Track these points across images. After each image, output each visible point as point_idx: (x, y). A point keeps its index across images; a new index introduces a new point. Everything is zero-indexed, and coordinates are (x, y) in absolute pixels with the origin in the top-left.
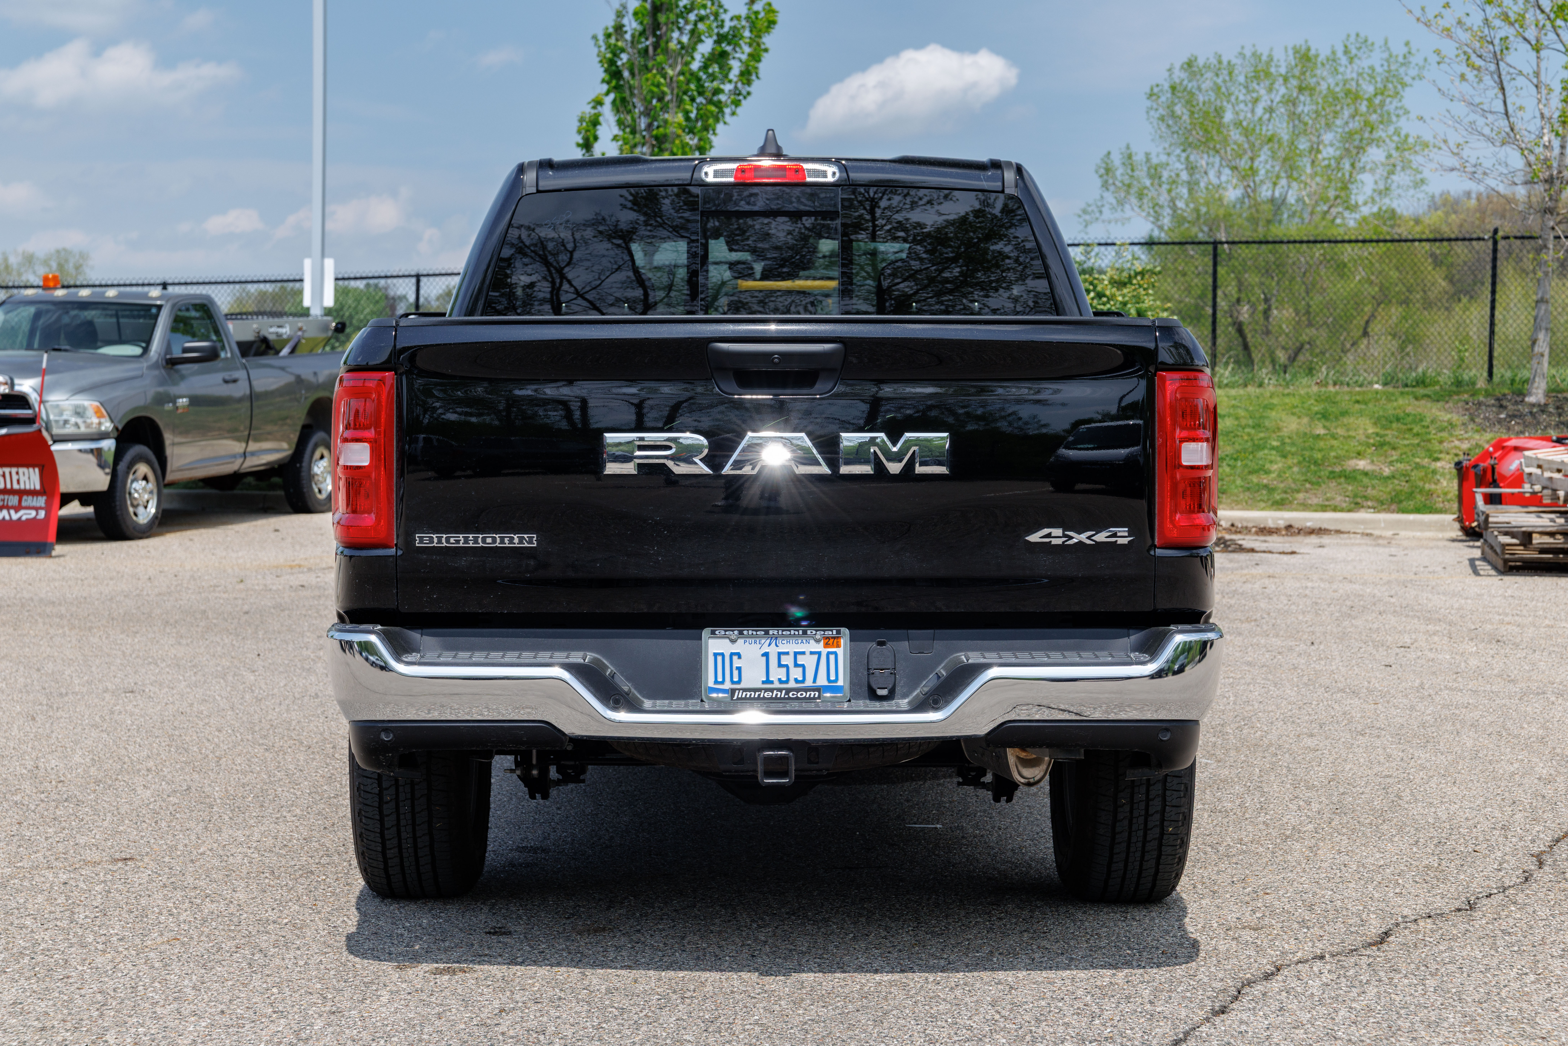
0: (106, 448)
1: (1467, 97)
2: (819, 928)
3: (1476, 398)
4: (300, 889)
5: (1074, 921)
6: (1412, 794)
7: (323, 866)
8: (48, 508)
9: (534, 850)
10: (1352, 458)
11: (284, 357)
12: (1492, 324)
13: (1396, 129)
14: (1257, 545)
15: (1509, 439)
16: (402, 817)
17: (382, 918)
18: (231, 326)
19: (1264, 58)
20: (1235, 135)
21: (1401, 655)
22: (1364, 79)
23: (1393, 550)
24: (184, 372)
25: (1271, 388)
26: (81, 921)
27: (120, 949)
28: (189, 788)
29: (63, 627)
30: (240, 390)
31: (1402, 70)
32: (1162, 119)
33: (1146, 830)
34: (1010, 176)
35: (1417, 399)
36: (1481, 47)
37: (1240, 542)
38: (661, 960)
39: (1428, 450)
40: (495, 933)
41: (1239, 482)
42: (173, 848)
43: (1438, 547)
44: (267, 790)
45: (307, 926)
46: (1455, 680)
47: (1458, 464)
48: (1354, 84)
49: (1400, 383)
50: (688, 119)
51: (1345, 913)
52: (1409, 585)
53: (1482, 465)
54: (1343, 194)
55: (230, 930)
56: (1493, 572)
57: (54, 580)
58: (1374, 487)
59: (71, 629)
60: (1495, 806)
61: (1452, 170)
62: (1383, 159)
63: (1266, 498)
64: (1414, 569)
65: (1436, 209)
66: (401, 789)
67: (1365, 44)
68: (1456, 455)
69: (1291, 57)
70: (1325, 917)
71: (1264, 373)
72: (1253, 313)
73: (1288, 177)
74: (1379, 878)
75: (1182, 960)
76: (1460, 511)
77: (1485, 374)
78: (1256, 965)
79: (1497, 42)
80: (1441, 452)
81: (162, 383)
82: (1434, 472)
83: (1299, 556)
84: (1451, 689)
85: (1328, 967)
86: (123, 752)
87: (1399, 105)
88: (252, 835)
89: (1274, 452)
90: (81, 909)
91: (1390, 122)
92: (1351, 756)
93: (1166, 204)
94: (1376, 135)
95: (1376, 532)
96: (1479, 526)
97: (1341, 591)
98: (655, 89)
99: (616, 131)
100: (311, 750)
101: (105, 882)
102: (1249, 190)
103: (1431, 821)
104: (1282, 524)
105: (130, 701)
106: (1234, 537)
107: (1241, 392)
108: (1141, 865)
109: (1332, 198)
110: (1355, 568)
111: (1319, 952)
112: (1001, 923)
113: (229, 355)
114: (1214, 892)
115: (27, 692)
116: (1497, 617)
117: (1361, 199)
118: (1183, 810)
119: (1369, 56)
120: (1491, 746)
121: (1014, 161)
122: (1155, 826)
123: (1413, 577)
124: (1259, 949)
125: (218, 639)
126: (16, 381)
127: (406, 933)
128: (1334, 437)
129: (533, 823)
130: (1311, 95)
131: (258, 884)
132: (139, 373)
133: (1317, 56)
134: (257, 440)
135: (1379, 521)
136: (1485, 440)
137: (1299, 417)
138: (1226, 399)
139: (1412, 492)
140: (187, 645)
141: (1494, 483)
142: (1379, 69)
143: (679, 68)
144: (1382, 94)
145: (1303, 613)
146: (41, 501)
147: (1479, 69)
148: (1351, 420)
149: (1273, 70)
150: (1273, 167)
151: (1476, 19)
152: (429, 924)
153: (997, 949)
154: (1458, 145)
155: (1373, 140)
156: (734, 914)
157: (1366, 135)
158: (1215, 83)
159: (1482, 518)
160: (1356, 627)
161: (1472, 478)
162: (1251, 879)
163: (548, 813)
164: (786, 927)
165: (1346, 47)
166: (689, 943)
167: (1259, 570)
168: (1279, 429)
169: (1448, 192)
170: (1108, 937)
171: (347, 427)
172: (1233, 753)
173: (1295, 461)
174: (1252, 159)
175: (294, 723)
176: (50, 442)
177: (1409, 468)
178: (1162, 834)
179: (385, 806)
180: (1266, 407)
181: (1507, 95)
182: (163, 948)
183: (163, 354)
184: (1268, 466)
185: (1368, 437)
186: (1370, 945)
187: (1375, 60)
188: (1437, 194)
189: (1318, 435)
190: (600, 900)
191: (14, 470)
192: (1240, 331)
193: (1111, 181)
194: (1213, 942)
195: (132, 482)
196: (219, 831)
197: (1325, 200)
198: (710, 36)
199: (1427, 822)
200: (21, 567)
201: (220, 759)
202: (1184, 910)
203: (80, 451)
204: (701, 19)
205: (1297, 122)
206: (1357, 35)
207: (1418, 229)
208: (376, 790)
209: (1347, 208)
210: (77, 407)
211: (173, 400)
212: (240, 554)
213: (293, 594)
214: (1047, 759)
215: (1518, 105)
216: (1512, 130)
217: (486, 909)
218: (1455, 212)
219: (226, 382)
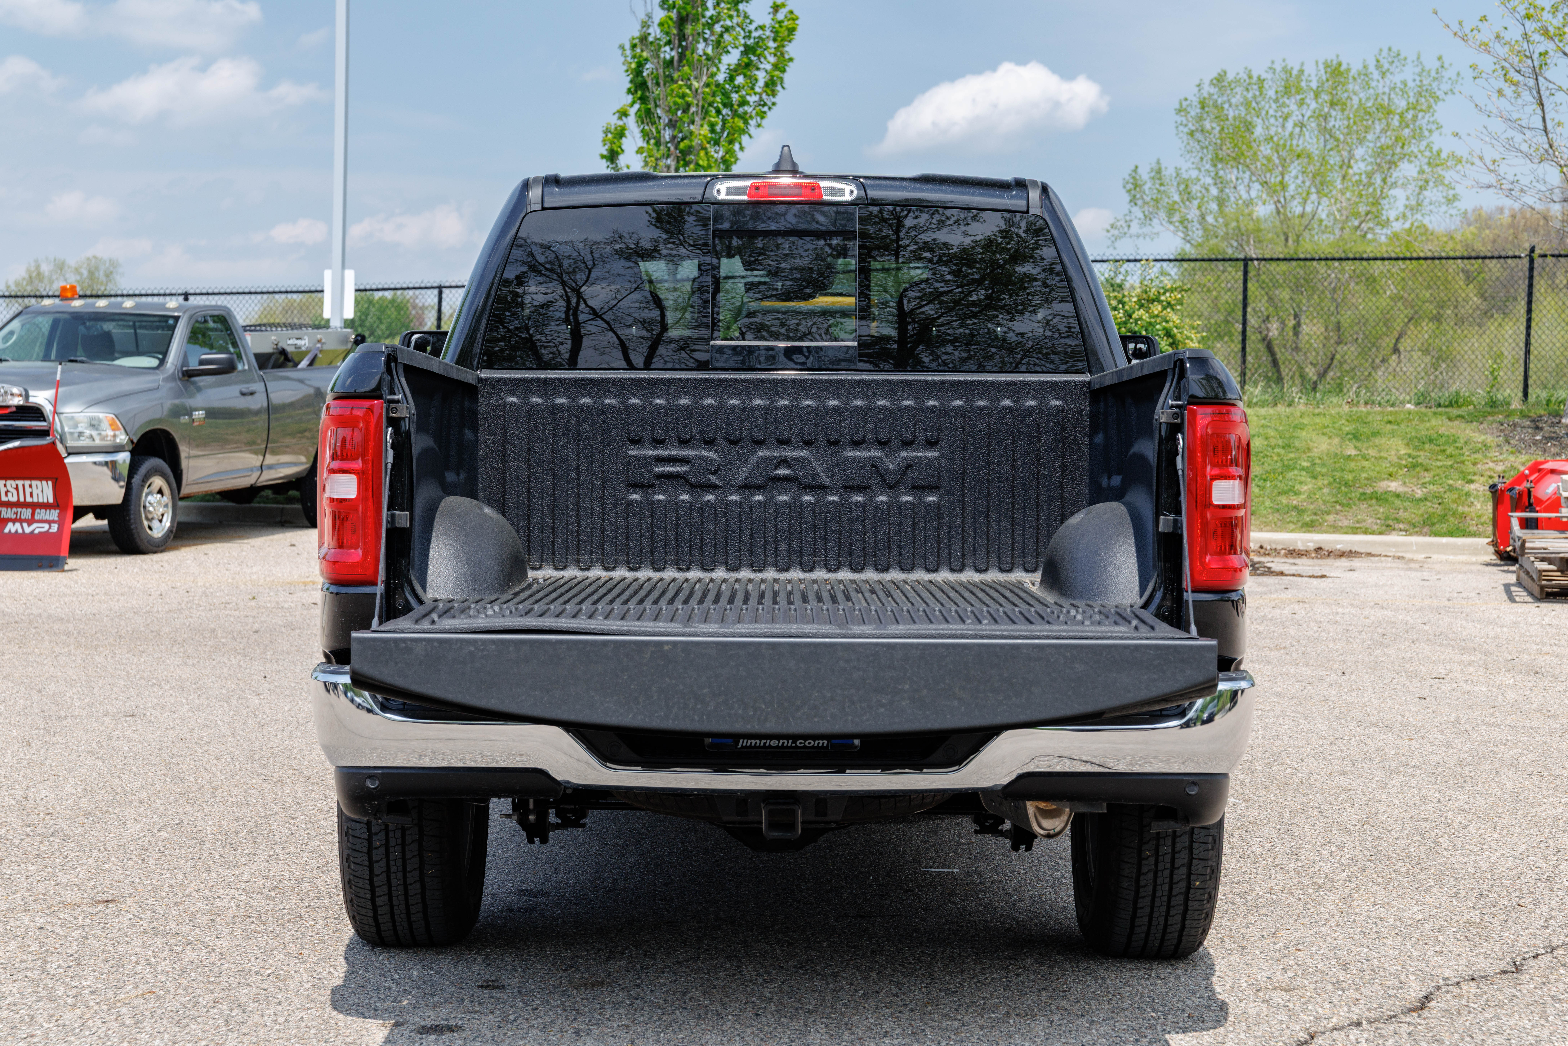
0: (121, 462)
1: (1505, 113)
2: (828, 984)
3: (1511, 419)
4: (287, 936)
5: (1095, 979)
6: (1450, 840)
7: (314, 910)
8: (61, 523)
9: (534, 893)
10: (1384, 479)
11: (302, 370)
12: (1528, 343)
13: (1428, 145)
14: (1286, 568)
15: (1546, 462)
16: (392, 863)
17: (370, 969)
18: (248, 337)
19: (1295, 72)
20: (1266, 150)
21: (1435, 687)
22: (1397, 94)
23: (1426, 575)
24: (201, 384)
25: (1302, 407)
26: (53, 972)
27: (91, 1004)
28: (181, 822)
29: (69, 646)
30: (258, 402)
31: (1435, 85)
32: (1191, 134)
33: (1171, 884)
34: (1035, 195)
35: (1450, 419)
36: (1520, 61)
37: (1269, 565)
38: (660, 1019)
39: (1462, 472)
40: (487, 987)
41: (1268, 503)
42: (158, 889)
43: (1471, 572)
44: (261, 825)
45: (291, 977)
46: (1492, 715)
47: (1493, 487)
48: (1386, 98)
49: (1433, 402)
50: (713, 131)
51: (1382, 974)
52: (1443, 612)
53: (1517, 488)
54: (1374, 209)
55: (209, 982)
56: (1529, 599)
57: (65, 595)
58: (1406, 510)
59: (76, 648)
60: (1539, 855)
61: (1489, 187)
62: (1415, 175)
63: (1295, 519)
64: (1447, 595)
65: (1469, 225)
66: (391, 834)
67: (1397, 57)
68: (1491, 477)
69: (1323, 72)
70: (1361, 978)
71: (1294, 392)
72: (1283, 329)
73: (1318, 192)
74: (1417, 934)
75: (1209, 1025)
76: (1494, 535)
77: (1520, 394)
78: (1289, 1032)
79: (1536, 56)
80: (1475, 474)
81: (179, 395)
82: (1468, 494)
83: (1329, 580)
84: (1488, 724)
85: (1365, 1035)
86: (118, 781)
87: (1432, 119)
88: (241, 874)
89: (1304, 473)
90: (54, 957)
91: (1422, 137)
92: (1385, 797)
93: (1195, 219)
94: (1407, 149)
95: (1408, 556)
96: (1514, 550)
97: (1372, 618)
98: (679, 101)
99: (641, 143)
100: (311, 781)
101: (82, 926)
102: (1279, 205)
103: (1471, 870)
104: (1311, 546)
105: (130, 726)
106: (1262, 559)
107: (1271, 411)
108: (1166, 920)
109: (1363, 213)
110: (1386, 592)
111: (1355, 1018)
112: (1018, 980)
113: (246, 367)
114: (1243, 948)
115: (26, 715)
116: (1535, 647)
117: (1392, 215)
118: (1210, 863)
119: (1402, 71)
120: (1532, 787)
121: (1039, 180)
122: (1182, 880)
123: (1447, 603)
124: (1292, 1014)
125: (226, 660)
126: (31, 393)
127: (394, 986)
128: (1365, 458)
129: (535, 863)
130: (1343, 110)
131: (243, 930)
132: (155, 385)
133: (1348, 70)
134: (274, 453)
135: (1411, 543)
136: (1521, 462)
137: (1330, 438)
138: (1255, 418)
139: (1446, 515)
140: (194, 665)
141: (1530, 507)
142: (1411, 84)
143: (704, 78)
144: (1415, 108)
145: (1334, 641)
146: (54, 514)
147: (1516, 84)
148: (1383, 440)
149: (1303, 84)
150: (1303, 182)
151: (1514, 33)
152: (419, 976)
153: (1014, 1009)
154: (1494, 162)
155: (1405, 155)
156: (739, 967)
157: (1398, 150)
158: (1245, 98)
159: (1518, 544)
160: (1389, 656)
161: (1507, 502)
162: (1282, 934)
163: (551, 853)
164: (793, 983)
165: (1378, 61)
166: (690, 1000)
167: (1288, 595)
168: (1309, 449)
169: (1481, 208)
170: (1131, 997)
171: (334, 457)
172: (1261, 792)
173: (1326, 482)
174: (1282, 174)
175: (295, 751)
176: (64, 455)
177: (1442, 490)
178: (1189, 888)
179: (374, 852)
180: (1296, 427)
181: (1546, 111)
182: (136, 1002)
183: (179, 365)
184: (1297, 487)
185: (1400, 458)
186: (1410, 1010)
187: (1407, 74)
188: (1470, 210)
189: (1349, 456)
190: (600, 950)
191: (27, 483)
192: (1270, 348)
193: (1138, 196)
194: (1243, 1005)
195: (147, 495)
196: (208, 870)
197: (1357, 215)
198: (737, 47)
199: (1467, 871)
200: (33, 581)
201: (216, 790)
202: (1211, 967)
203: (95, 463)
204: (727, 29)
205: (1328, 137)
206: (1390, 49)
207: (1451, 245)
208: (366, 836)
209: (1378, 224)
210: (92, 419)
211: (189, 412)
212: (254, 570)
213: (305, 612)
214: (1067, 810)
215: (1556, 121)
216: (1551, 146)
217: (479, 959)
218: (1489, 228)
219: (243, 394)
